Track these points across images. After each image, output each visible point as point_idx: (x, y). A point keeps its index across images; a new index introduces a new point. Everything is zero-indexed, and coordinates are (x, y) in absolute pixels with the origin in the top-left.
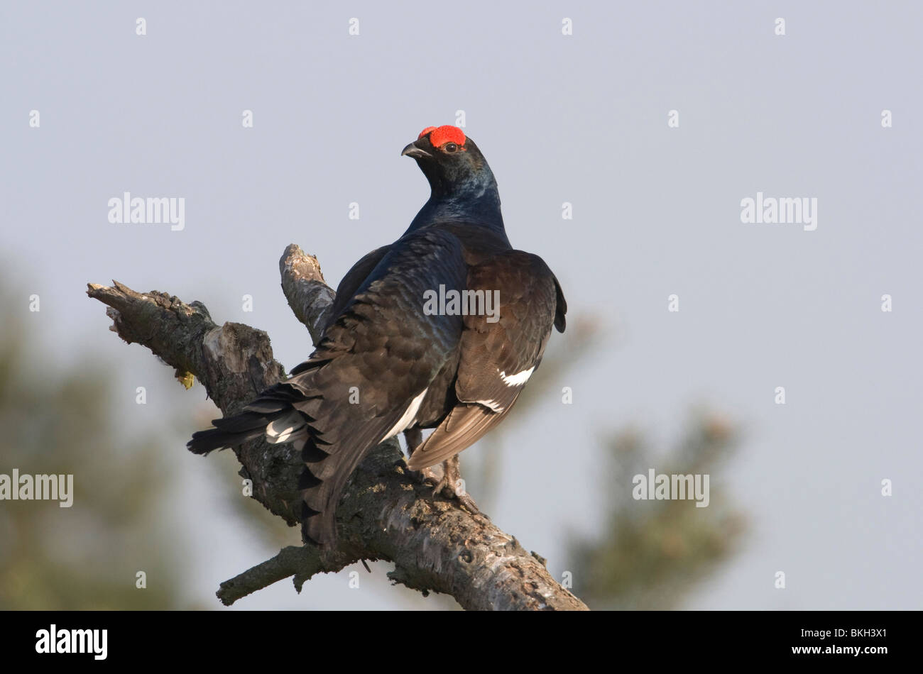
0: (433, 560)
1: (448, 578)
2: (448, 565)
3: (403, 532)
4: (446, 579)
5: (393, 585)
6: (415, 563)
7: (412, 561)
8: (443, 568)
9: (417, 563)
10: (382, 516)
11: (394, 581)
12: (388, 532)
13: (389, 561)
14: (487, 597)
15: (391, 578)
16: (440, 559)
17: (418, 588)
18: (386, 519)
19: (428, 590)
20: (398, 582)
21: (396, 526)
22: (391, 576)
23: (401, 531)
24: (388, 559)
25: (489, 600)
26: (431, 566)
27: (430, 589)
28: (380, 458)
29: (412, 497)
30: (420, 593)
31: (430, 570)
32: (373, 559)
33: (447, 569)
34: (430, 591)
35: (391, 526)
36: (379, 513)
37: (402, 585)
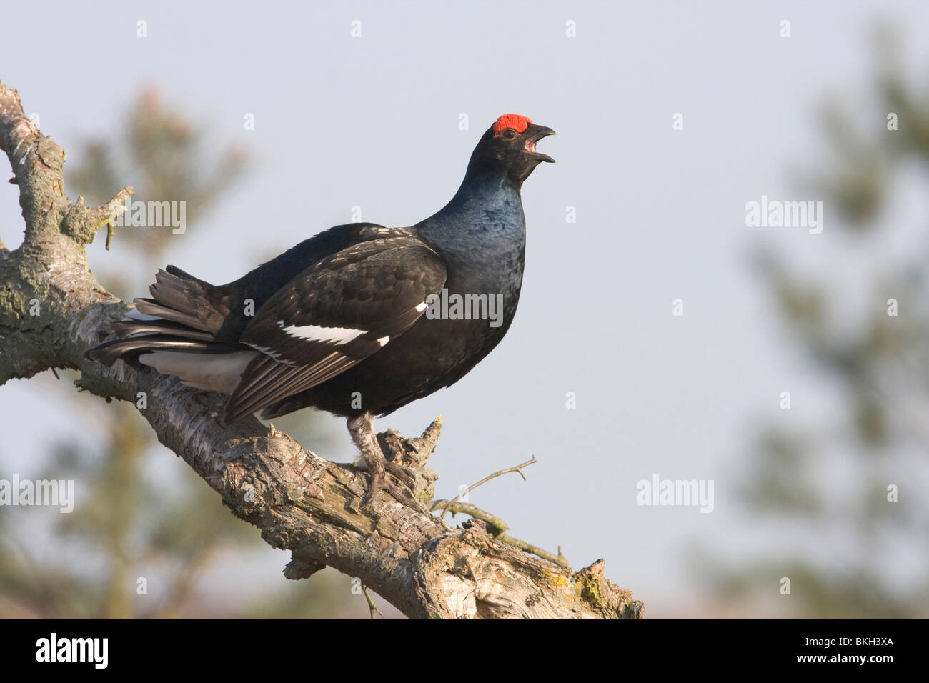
0: (116, 370)
1: (129, 386)
2: (130, 376)
3: (89, 343)
4: (127, 388)
5: (79, 391)
6: (99, 372)
7: (97, 370)
8: (125, 377)
9: (102, 373)
10: (70, 329)
11: (80, 388)
12: (76, 343)
13: (76, 370)
14: (165, 405)
15: (78, 386)
16: (122, 370)
17: (102, 395)
18: (74, 331)
19: (111, 397)
20: (84, 389)
21: (83, 338)
22: (78, 384)
23: (87, 343)
24: (76, 368)
25: (167, 407)
26: (114, 375)
27: (112, 396)
28: (70, 276)
29: (99, 312)
30: (104, 400)
31: (113, 379)
32: (62, 367)
33: (129, 379)
34: (113, 398)
35: (79, 338)
36: (69, 326)
37: (87, 392)
